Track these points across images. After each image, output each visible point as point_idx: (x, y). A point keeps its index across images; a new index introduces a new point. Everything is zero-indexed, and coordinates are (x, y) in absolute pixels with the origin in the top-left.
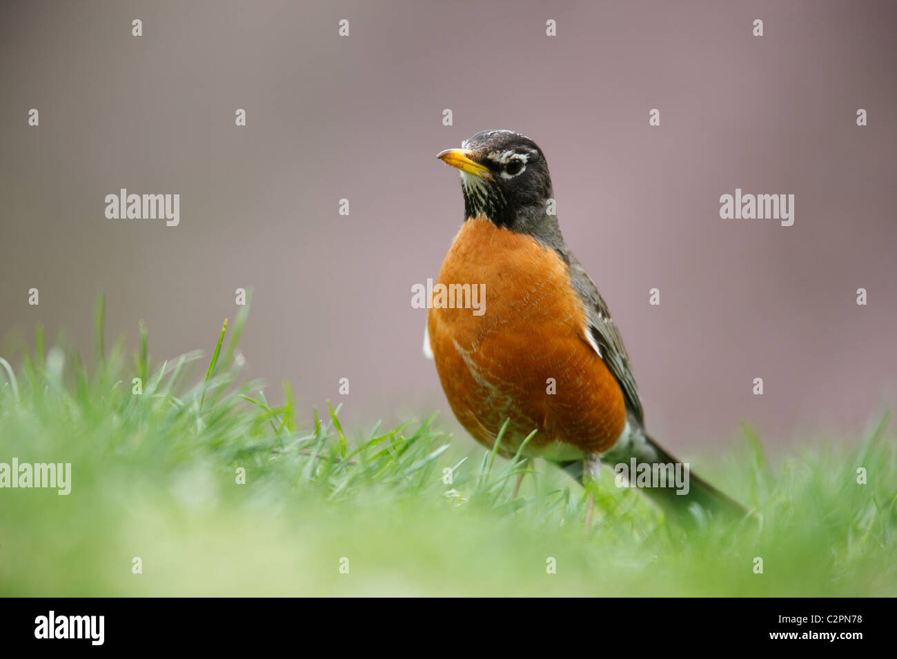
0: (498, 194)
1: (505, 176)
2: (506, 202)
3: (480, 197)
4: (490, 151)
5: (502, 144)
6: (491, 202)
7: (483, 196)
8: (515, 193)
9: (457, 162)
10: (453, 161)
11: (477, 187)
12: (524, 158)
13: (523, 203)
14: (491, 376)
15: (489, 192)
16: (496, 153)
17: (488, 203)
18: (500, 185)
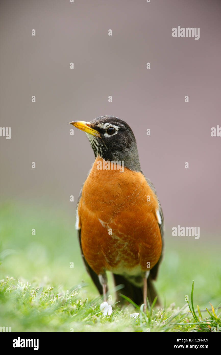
0: (103, 144)
1: (107, 135)
2: (107, 148)
3: (96, 146)
4: (99, 123)
5: (105, 120)
6: (100, 148)
7: (97, 145)
8: (111, 144)
9: (81, 127)
10: (79, 126)
11: (94, 141)
12: (116, 128)
13: (116, 149)
14: (120, 233)
15: (99, 143)
16: (102, 124)
17: (99, 148)
18: (104, 140)
